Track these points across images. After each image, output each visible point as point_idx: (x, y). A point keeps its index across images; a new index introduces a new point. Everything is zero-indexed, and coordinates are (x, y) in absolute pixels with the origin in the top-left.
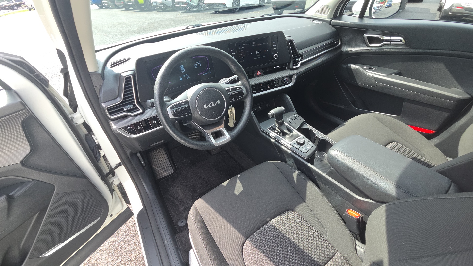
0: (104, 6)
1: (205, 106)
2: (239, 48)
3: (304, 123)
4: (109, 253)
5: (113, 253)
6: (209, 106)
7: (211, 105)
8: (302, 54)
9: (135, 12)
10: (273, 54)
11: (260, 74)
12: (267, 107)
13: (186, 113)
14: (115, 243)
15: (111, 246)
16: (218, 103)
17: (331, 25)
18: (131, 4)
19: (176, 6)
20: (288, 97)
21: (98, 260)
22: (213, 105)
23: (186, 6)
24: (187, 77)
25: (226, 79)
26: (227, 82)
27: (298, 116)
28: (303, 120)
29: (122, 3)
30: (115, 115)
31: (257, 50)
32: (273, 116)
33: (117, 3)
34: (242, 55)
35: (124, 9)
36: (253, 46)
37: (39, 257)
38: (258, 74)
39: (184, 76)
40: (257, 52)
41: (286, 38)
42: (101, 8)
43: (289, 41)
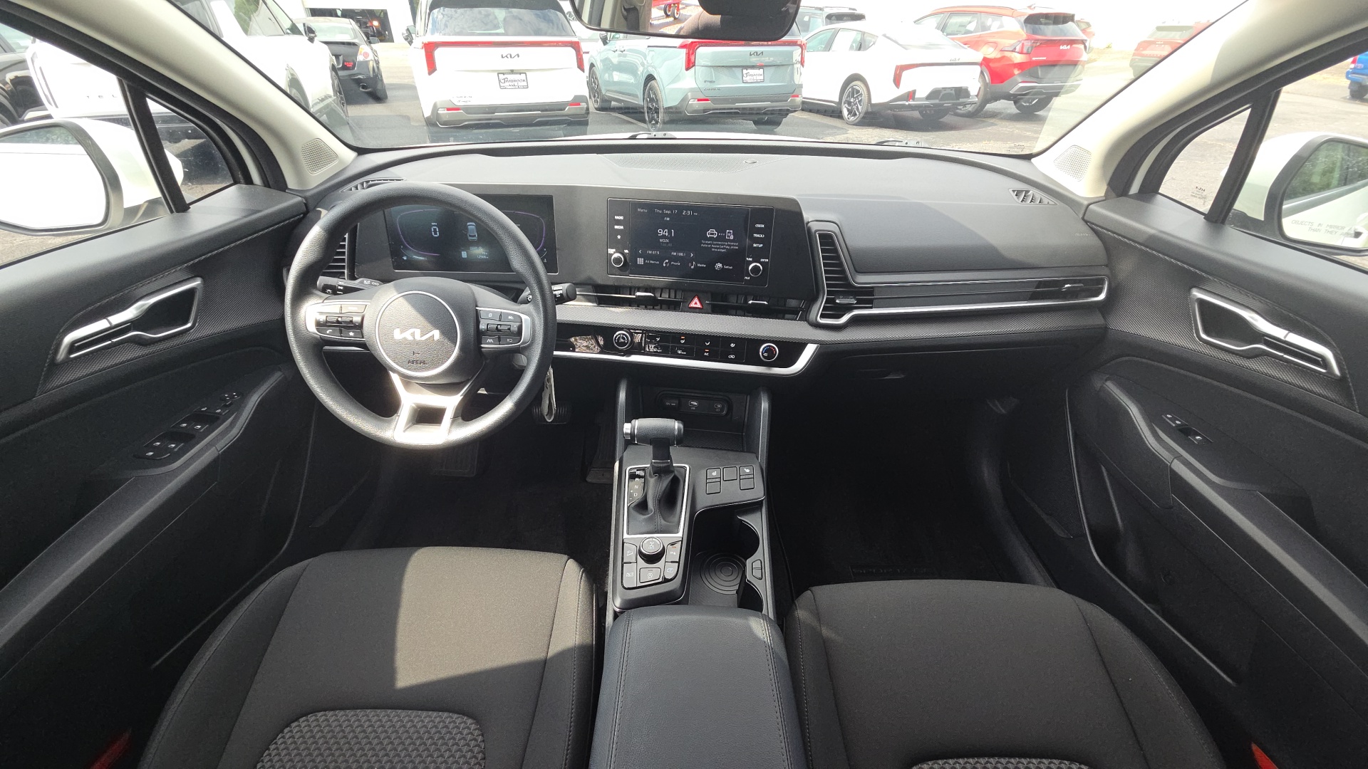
1: (396, 332)
6: (407, 335)
7: (413, 334)
8: (872, 287)
10: (751, 259)
11: (699, 305)
12: (718, 410)
13: (352, 334)
16: (433, 335)
17: (1086, 222)
22: (417, 337)
28: (758, 493)
38: (693, 305)
41: (807, 223)
43: (820, 234)
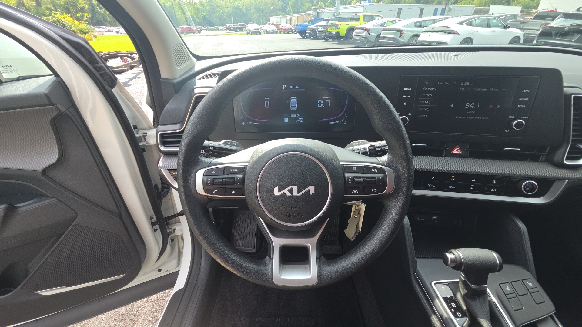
0: (306, 36)
1: (276, 189)
2: (425, 89)
3: (551, 316)
4: (153, 307)
5: (156, 310)
6: (286, 191)
7: (291, 191)
9: (332, 44)
10: (513, 117)
11: (459, 152)
12: (454, 223)
13: (233, 192)
14: (166, 298)
15: (160, 299)
16: (309, 191)
18: (331, 36)
19: (380, 40)
20: (522, 225)
21: (140, 309)
22: (295, 193)
23: (392, 42)
24: (298, 119)
25: (364, 143)
26: (365, 149)
27: (539, 288)
29: (323, 34)
30: (169, 148)
31: (469, 101)
32: (458, 265)
33: (318, 34)
34: (426, 102)
35: (324, 40)
36: (463, 89)
37: (34, 292)
38: (455, 152)
39: (293, 116)
40: (468, 105)
41: (565, 89)
42: (303, 38)
43: (574, 97)
